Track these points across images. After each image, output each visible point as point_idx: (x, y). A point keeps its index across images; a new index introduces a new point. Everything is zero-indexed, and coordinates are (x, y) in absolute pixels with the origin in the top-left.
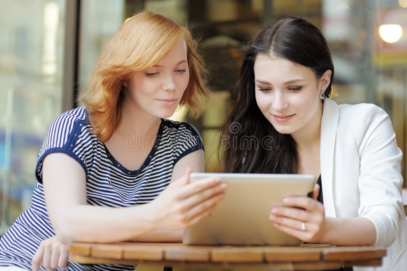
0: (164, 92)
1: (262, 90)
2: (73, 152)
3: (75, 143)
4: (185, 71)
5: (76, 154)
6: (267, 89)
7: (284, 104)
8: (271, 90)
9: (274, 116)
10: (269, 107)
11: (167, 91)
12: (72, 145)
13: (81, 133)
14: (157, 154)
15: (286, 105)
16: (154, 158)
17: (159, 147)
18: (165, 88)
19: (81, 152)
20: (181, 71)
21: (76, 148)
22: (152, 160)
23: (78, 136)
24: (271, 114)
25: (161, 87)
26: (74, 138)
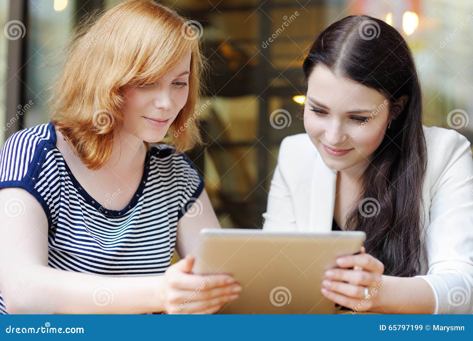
0: (157, 109)
3: (38, 175)
6: (322, 111)
7: (342, 136)
9: (325, 146)
10: (320, 134)
11: (160, 109)
12: (33, 179)
13: (46, 161)
14: (146, 193)
15: (344, 139)
16: (143, 197)
17: (148, 184)
18: (158, 104)
19: (45, 188)
20: (176, 83)
22: (140, 199)
25: (153, 102)
26: (37, 168)
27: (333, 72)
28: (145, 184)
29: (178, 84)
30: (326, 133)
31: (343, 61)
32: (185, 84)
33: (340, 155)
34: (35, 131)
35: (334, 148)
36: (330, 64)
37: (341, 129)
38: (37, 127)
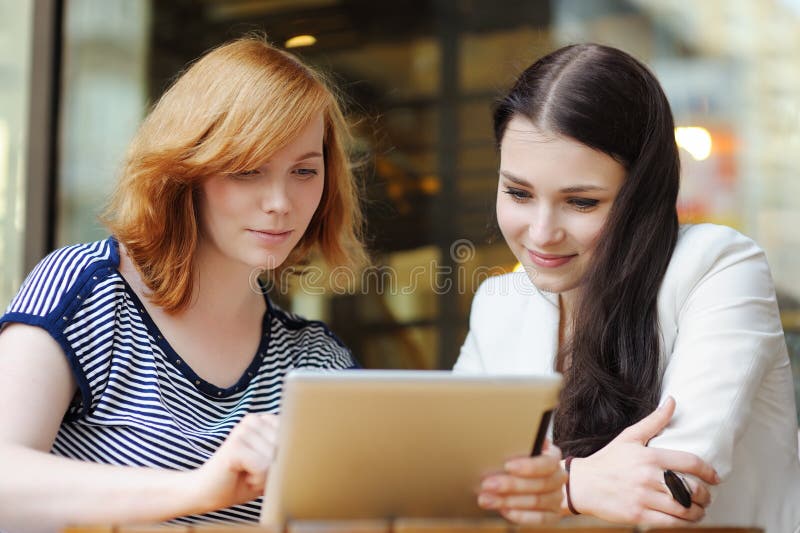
0: (266, 215)
1: (512, 192)
2: (65, 332)
3: (74, 315)
4: (315, 173)
5: (70, 338)
6: (522, 193)
7: (554, 232)
8: (531, 196)
9: (531, 252)
10: (522, 232)
11: (271, 212)
12: (64, 318)
14: (263, 372)
15: (559, 236)
16: (258, 378)
17: (267, 359)
18: (267, 207)
20: (301, 172)
21: (73, 327)
23: (83, 300)
24: (523, 246)
25: (259, 204)
26: (75, 303)
27: (536, 126)
28: (263, 358)
29: (303, 172)
30: (530, 229)
31: (553, 108)
32: (314, 172)
33: (556, 266)
34: (93, 248)
35: (543, 252)
36: (531, 114)
37: (553, 219)
38: (96, 244)
